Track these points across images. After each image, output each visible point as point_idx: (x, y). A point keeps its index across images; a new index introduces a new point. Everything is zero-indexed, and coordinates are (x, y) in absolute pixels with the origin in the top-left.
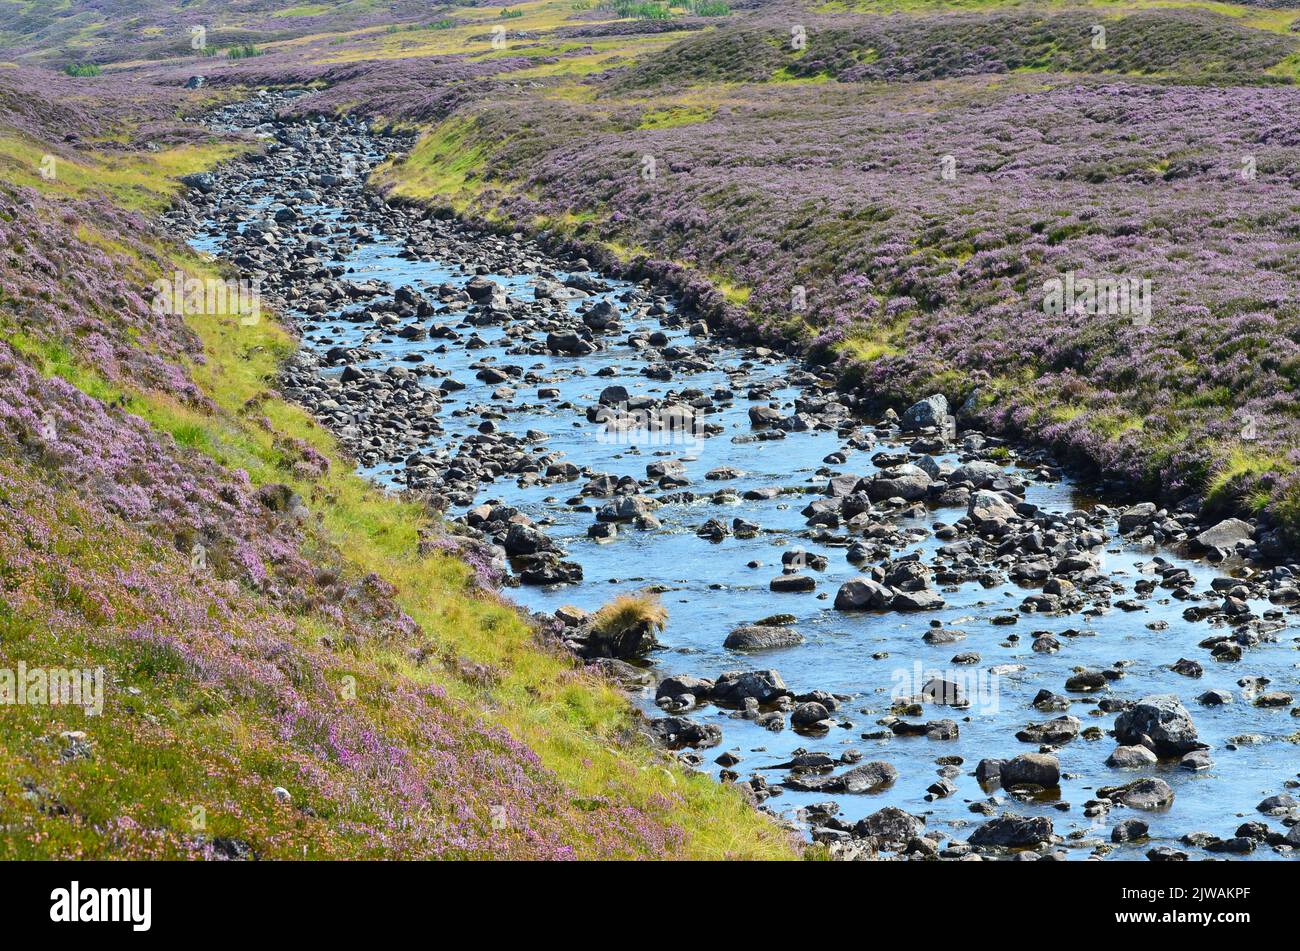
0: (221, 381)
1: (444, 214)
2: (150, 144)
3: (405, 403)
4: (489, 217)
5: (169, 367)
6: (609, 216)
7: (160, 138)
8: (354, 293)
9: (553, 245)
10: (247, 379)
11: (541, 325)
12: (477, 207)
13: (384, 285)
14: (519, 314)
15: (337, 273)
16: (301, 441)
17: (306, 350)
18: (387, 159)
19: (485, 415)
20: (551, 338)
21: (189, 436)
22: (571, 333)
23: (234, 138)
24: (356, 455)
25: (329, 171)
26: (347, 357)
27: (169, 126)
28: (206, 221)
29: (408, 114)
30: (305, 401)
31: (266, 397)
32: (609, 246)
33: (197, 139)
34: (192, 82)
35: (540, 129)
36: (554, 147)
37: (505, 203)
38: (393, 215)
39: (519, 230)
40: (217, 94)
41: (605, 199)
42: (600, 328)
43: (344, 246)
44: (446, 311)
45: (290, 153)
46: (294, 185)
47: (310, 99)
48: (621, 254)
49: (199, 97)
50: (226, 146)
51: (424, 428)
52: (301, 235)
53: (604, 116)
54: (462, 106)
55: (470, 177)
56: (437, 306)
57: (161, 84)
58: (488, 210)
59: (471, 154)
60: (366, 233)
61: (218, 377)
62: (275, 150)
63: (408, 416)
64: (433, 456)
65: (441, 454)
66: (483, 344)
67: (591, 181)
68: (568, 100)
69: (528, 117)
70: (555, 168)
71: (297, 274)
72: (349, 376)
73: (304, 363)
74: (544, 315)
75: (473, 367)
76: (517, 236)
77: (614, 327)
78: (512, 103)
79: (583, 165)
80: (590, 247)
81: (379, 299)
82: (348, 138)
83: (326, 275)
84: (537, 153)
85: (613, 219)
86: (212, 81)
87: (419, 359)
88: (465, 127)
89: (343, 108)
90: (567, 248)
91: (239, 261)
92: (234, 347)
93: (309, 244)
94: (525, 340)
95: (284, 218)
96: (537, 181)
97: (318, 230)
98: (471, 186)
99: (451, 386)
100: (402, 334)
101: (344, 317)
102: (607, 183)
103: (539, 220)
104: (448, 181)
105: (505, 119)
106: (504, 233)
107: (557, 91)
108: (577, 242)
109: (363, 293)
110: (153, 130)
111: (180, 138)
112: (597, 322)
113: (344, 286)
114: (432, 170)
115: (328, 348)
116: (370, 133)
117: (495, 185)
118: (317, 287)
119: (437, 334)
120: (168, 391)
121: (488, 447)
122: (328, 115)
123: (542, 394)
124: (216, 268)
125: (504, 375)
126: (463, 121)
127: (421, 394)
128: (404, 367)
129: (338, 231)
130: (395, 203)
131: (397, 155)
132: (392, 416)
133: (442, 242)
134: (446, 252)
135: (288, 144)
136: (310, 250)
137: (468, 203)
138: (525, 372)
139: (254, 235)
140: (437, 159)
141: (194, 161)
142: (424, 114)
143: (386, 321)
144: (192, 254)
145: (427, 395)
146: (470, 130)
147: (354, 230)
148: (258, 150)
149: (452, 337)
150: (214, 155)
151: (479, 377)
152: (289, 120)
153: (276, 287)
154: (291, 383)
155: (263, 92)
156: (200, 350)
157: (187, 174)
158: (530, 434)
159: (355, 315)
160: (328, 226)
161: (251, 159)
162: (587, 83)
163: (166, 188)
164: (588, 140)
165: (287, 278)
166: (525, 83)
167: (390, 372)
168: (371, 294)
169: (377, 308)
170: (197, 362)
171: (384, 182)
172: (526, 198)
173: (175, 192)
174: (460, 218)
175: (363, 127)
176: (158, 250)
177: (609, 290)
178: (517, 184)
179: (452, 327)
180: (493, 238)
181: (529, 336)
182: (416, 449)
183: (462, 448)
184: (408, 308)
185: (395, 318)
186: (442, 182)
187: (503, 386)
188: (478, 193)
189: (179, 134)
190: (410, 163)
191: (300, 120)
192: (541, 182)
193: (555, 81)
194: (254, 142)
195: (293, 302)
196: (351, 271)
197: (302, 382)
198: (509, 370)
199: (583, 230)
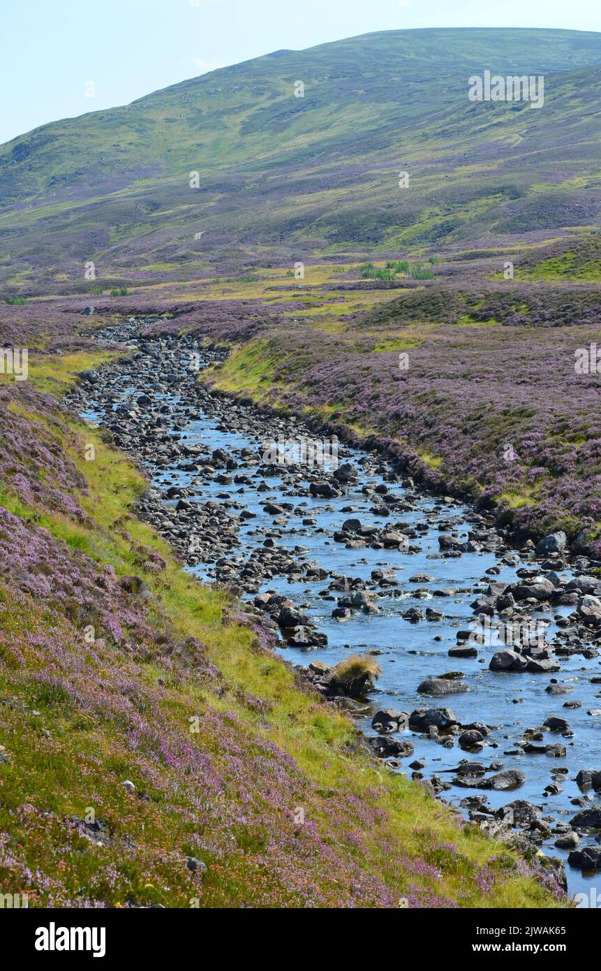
0: (99, 507)
1: (247, 402)
2: (58, 351)
3: (217, 525)
4: (275, 406)
5: (66, 496)
6: (352, 408)
7: (65, 347)
8: (186, 452)
9: (316, 425)
10: (115, 505)
11: (306, 477)
12: (267, 399)
13: (206, 448)
14: (292, 469)
15: (176, 438)
16: (149, 548)
17: (154, 488)
18: (210, 365)
19: (268, 535)
20: (312, 486)
21: (77, 542)
22: (325, 483)
23: (112, 349)
24: (184, 558)
25: (173, 371)
26: (180, 493)
27: (71, 339)
28: (92, 402)
29: (225, 336)
30: (152, 521)
31: (127, 518)
32: (352, 427)
33: (89, 348)
34: (87, 311)
35: (310, 350)
36: (318, 362)
37: (285, 397)
38: (213, 402)
39: (293, 415)
40: (103, 319)
41: (350, 397)
42: (344, 480)
43: (181, 421)
44: (245, 466)
45: (148, 360)
46: (150, 380)
47: (162, 324)
48: (360, 433)
49: (90, 321)
50: (107, 353)
51: (228, 542)
52: (153, 413)
53: (351, 343)
54: (260, 333)
55: (264, 379)
56: (240, 463)
57: (66, 311)
58: (274, 401)
59: (265, 364)
60: (195, 413)
61: (97, 504)
62: (138, 357)
63: (219, 534)
64: (234, 560)
65: (239, 559)
66: (268, 488)
67: (342, 385)
68: (329, 331)
69: (302, 342)
70: (318, 376)
71: (150, 439)
72: (181, 506)
73: (153, 496)
74: (308, 471)
75: (261, 503)
76: (293, 419)
77: (354, 480)
78: (293, 332)
79: (337, 374)
80: (339, 428)
81: (202, 457)
82: (186, 351)
83: (169, 440)
84: (308, 365)
85: (355, 410)
86: (99, 311)
87: (226, 496)
88: (261, 347)
89: (183, 332)
90: (324, 428)
91: (112, 429)
92: (108, 485)
93: (159, 419)
94: (296, 486)
95: (143, 402)
96: (306, 384)
97: (164, 410)
98: (264, 385)
99: (247, 515)
100: (216, 480)
101: (179, 467)
102: (352, 387)
103: (308, 409)
104: (250, 381)
105: (288, 342)
106: (285, 416)
107: (322, 324)
108: (331, 424)
109: (192, 452)
110: (60, 341)
111: (78, 347)
112: (343, 476)
113: (180, 448)
114: (238, 374)
115: (168, 487)
116: (200, 348)
117: (279, 385)
118: (163, 447)
119: (239, 481)
120: (64, 512)
121: (269, 556)
122: (173, 336)
123: (306, 522)
124: (98, 433)
125: (282, 509)
126: (260, 343)
127: (227, 520)
128: (217, 502)
129: (178, 411)
130: (215, 394)
131: (217, 363)
132: (208, 533)
133: (244, 421)
134: (246, 428)
135: (147, 353)
136: (159, 423)
137: (262, 396)
138: (295, 508)
139: (123, 412)
140: (243, 366)
141: (86, 362)
142: (235, 337)
143: (206, 471)
144: (83, 423)
145: (231, 520)
146: (264, 348)
147: (187, 411)
148: (127, 357)
149: (248, 483)
150: (99, 359)
151: (265, 510)
152: (148, 338)
153: (137, 446)
154: (144, 510)
155: (132, 319)
156: (86, 486)
157: (81, 371)
158: (297, 548)
159: (186, 466)
160: (171, 408)
161: (123, 362)
162: (341, 320)
163: (67, 379)
164: (340, 358)
165: (144, 441)
166: (301, 320)
167: (208, 504)
168: (197, 453)
169: (201, 463)
170: (84, 494)
171: (209, 380)
172: (299, 394)
173: (73, 383)
174: (256, 406)
175: (195, 344)
176: (61, 420)
177: (351, 456)
178: (293, 385)
179: (249, 476)
180: (277, 419)
181: (298, 484)
182: (223, 556)
183: (253, 556)
184: (221, 463)
185: (212, 469)
186: (245, 382)
187: (280, 516)
188: (268, 390)
189: (77, 344)
190: (225, 368)
191: (155, 338)
192: (309, 384)
193: (321, 318)
194: (125, 351)
195: (147, 457)
196: (185, 437)
197: (151, 509)
198: (285, 506)
199: (335, 416)
